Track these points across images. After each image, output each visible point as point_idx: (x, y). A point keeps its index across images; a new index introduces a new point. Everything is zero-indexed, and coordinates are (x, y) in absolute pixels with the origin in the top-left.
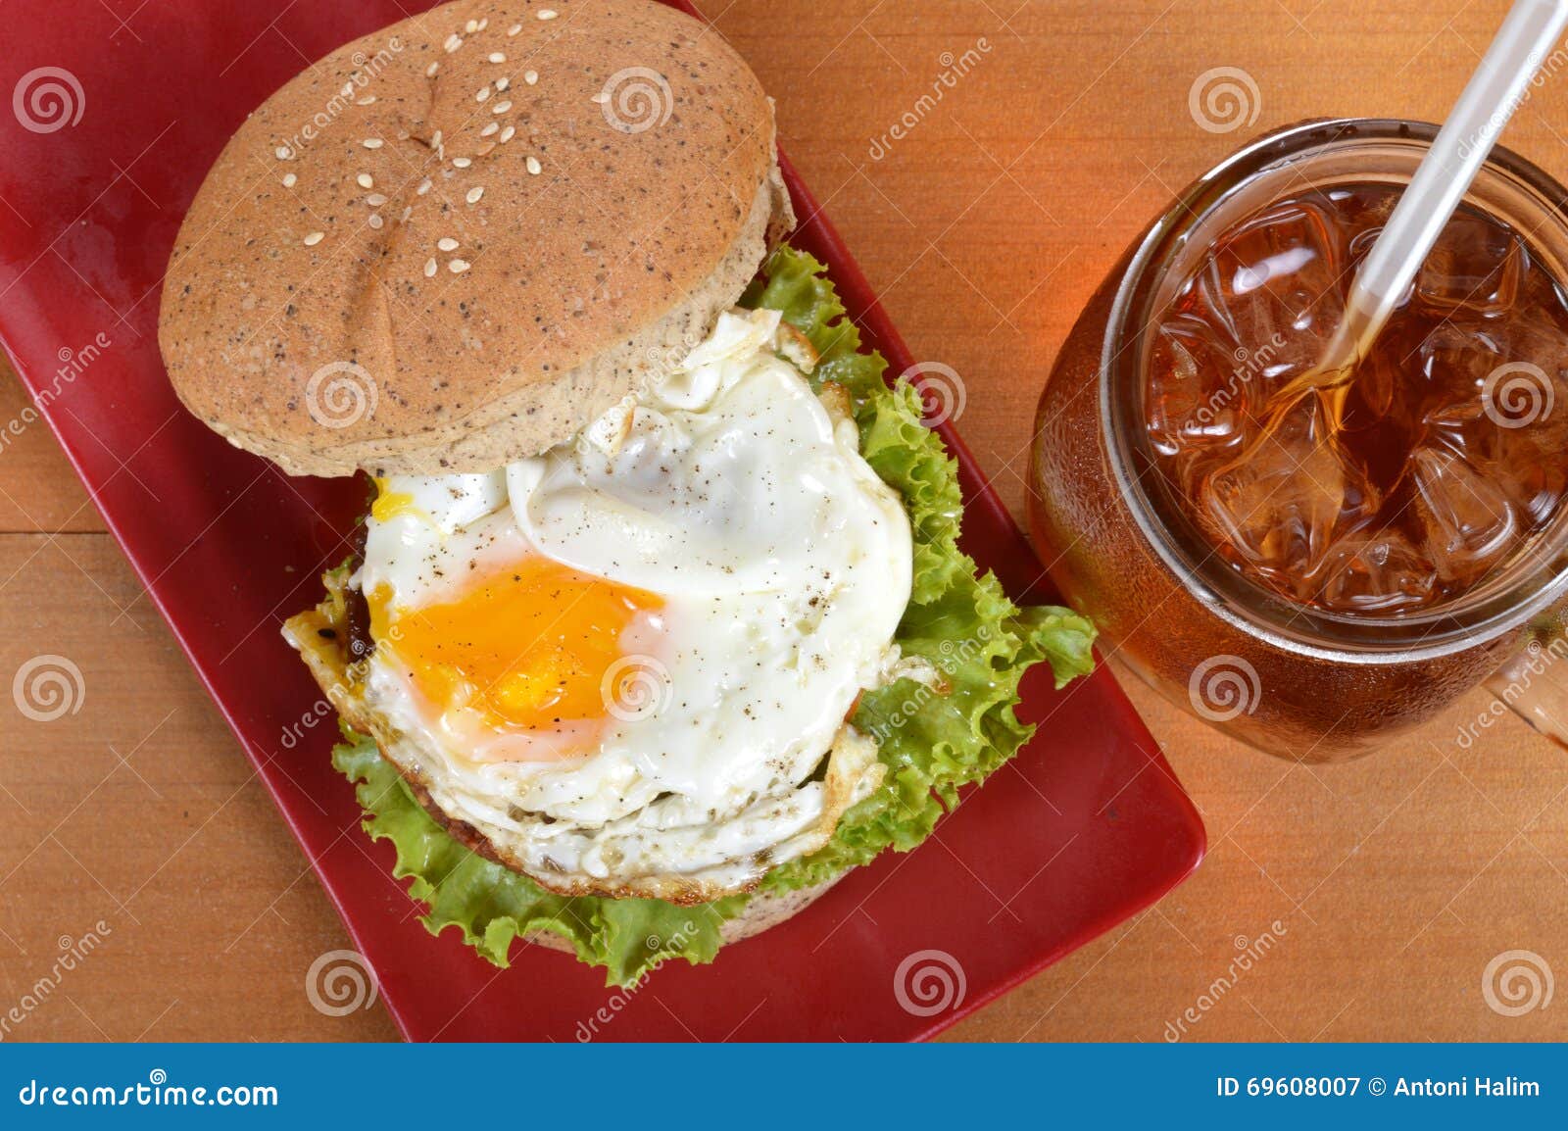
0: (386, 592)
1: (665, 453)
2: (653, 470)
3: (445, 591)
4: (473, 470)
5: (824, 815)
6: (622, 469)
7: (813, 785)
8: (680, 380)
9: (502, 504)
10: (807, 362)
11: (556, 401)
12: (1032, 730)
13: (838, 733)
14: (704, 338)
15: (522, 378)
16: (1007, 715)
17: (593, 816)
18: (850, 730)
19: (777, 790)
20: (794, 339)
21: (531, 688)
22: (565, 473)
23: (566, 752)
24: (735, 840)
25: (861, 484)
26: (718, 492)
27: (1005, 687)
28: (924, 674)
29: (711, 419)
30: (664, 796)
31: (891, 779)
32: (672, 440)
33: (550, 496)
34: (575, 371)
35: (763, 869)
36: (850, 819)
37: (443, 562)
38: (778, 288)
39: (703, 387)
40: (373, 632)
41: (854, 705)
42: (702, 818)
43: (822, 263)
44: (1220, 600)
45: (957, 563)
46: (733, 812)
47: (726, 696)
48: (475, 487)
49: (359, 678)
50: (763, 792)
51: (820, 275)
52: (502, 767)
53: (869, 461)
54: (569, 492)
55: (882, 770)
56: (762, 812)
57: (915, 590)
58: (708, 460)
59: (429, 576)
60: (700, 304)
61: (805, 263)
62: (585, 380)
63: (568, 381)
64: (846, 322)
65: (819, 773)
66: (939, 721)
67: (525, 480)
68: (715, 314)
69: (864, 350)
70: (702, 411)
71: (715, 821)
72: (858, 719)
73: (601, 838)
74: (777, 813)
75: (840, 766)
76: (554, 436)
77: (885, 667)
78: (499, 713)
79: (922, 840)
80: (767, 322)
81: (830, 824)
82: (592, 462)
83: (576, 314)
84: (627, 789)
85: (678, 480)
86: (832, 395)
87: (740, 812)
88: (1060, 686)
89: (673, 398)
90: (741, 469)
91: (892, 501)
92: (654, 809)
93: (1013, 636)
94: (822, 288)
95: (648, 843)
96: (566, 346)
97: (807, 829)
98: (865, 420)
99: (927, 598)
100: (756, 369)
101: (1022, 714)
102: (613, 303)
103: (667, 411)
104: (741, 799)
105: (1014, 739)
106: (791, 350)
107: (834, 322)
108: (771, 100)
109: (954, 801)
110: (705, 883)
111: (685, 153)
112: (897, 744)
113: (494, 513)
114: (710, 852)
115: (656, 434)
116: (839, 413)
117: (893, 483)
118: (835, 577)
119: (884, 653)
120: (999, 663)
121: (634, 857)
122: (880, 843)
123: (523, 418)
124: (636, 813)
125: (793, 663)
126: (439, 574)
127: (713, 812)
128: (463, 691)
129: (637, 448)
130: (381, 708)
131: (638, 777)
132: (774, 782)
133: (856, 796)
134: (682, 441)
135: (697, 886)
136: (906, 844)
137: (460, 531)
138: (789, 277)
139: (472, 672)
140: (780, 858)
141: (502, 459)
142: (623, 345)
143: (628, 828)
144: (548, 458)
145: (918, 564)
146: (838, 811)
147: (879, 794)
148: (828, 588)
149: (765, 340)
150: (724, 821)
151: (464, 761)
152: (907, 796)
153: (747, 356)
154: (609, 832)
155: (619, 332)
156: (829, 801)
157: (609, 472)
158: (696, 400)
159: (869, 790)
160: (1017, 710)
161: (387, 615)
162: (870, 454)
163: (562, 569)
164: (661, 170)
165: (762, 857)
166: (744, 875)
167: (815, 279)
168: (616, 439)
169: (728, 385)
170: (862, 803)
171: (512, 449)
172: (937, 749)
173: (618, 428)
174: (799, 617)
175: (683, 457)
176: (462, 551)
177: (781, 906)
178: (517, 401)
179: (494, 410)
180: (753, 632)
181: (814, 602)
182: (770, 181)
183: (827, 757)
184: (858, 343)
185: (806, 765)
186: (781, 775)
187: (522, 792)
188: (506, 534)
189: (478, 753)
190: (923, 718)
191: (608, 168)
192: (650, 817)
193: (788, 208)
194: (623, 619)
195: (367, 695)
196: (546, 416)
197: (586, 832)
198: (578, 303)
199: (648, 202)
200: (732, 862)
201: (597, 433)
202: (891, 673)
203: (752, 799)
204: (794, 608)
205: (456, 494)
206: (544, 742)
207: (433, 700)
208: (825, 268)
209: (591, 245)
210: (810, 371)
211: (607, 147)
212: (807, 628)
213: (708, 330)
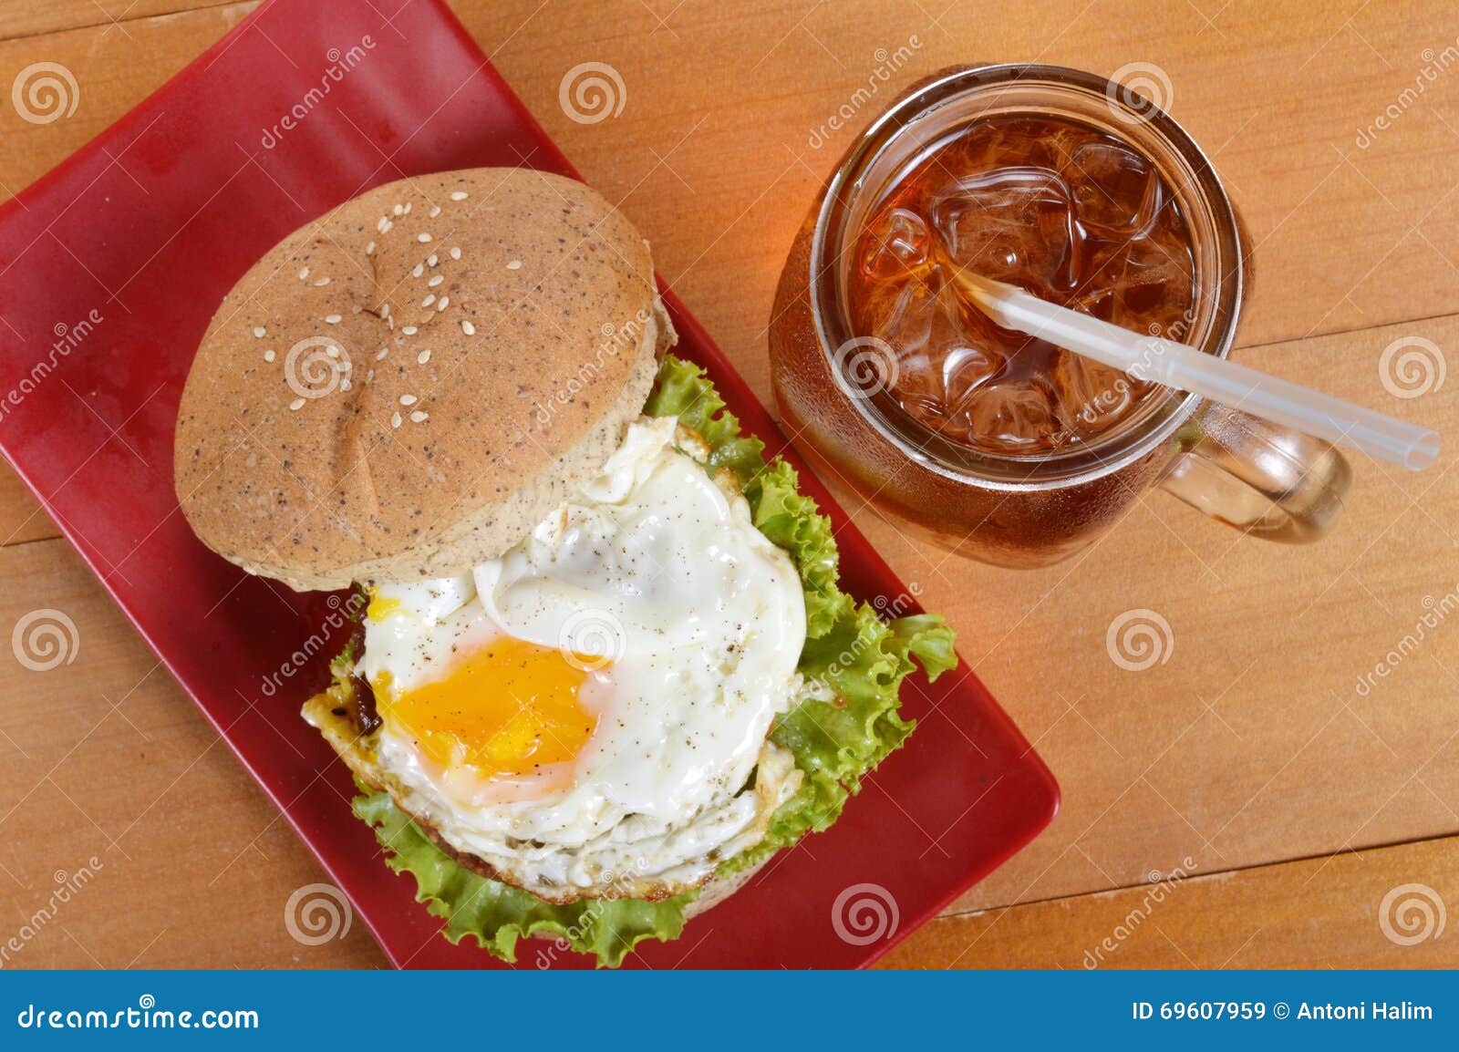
0: (387, 678)
1: (597, 535)
2: (589, 554)
3: (436, 671)
4: (447, 575)
5: (758, 816)
6: (562, 556)
7: (746, 793)
8: (603, 481)
9: (472, 597)
10: (701, 453)
11: (508, 514)
12: (913, 725)
13: (762, 750)
14: (618, 446)
15: (479, 500)
16: (893, 717)
17: (575, 838)
18: (771, 746)
19: (718, 801)
20: (689, 436)
21: (515, 741)
22: (520, 568)
23: (548, 791)
24: (690, 844)
25: (759, 552)
26: (644, 567)
27: (889, 699)
28: (824, 695)
29: (630, 510)
30: (628, 817)
31: (808, 780)
32: (601, 529)
33: (513, 587)
34: (520, 490)
35: (715, 865)
36: (779, 816)
37: (430, 649)
38: (671, 394)
39: (622, 482)
40: (380, 710)
41: (771, 727)
42: (662, 830)
43: (702, 368)
45: (837, 601)
46: (685, 823)
47: (670, 731)
48: (449, 587)
49: (373, 743)
50: (707, 803)
51: (701, 377)
52: (498, 808)
53: (759, 528)
54: (525, 582)
55: (800, 774)
56: (709, 820)
57: (809, 629)
58: (632, 542)
59: (419, 660)
60: (612, 420)
61: (689, 371)
62: (529, 494)
63: (516, 496)
64: (727, 414)
65: (750, 784)
66: (840, 730)
67: (489, 577)
68: (624, 427)
69: (744, 434)
70: (621, 503)
71: (672, 833)
72: (775, 736)
73: (582, 854)
74: (721, 820)
75: (767, 775)
76: (508, 541)
77: (793, 692)
78: (490, 767)
79: (834, 821)
80: (666, 427)
81: (763, 823)
82: (540, 556)
83: (518, 445)
84: (600, 815)
85: (610, 561)
86: (724, 478)
87: (691, 822)
88: (932, 679)
89: (600, 495)
90: (661, 546)
91: (784, 559)
92: (623, 827)
93: (891, 656)
94: (705, 387)
95: (621, 854)
96: (512, 471)
97: (745, 830)
98: (754, 496)
99: (820, 632)
100: (663, 465)
101: (904, 714)
102: (546, 433)
103: (593, 506)
104: (691, 813)
105: (899, 734)
106: (688, 445)
107: (717, 415)
108: (646, 242)
109: (856, 788)
110: (670, 882)
111: (587, 302)
112: (808, 750)
113: (465, 605)
114: (673, 856)
115: (587, 525)
116: (732, 493)
117: (781, 545)
118: (745, 627)
119: (790, 681)
120: (883, 679)
121: (610, 868)
122: (799, 828)
123: (483, 531)
124: (609, 832)
125: (720, 699)
126: (428, 659)
127: (670, 825)
128: (459, 750)
129: (573, 538)
130: (392, 770)
131: (607, 805)
132: (715, 796)
133: (781, 798)
134: (609, 529)
135: (664, 885)
136: (822, 825)
137: (440, 622)
138: (677, 382)
139: (463, 734)
140: (727, 855)
141: (469, 565)
142: (557, 463)
143: (604, 844)
144: (506, 558)
145: (809, 606)
146: (769, 812)
147: (800, 794)
148: (741, 636)
149: (667, 441)
150: (679, 831)
151: (466, 806)
152: (822, 793)
153: (654, 455)
154: (588, 850)
155: (553, 454)
156: (762, 804)
157: (553, 560)
158: (617, 496)
159: (791, 792)
160: (900, 712)
161: (388, 697)
162: (762, 519)
163: (525, 645)
164: (570, 319)
165: (713, 855)
166: (699, 872)
167: (699, 381)
168: (557, 535)
169: (641, 482)
170: (787, 802)
171: (476, 555)
172: (842, 753)
173: (557, 524)
174: (721, 662)
175: (611, 541)
176: (444, 640)
177: (728, 886)
178: (478, 518)
179: (458, 528)
180: (686, 678)
181: (731, 649)
182: (655, 310)
183: (755, 769)
184: (739, 429)
185: (740, 780)
186: (720, 789)
187: (514, 825)
188: (477, 620)
189: (478, 799)
190: (825, 729)
191: (528, 323)
192: (620, 834)
193: (670, 328)
194: (579, 679)
195: (379, 760)
196: (501, 526)
197: (571, 852)
198: (518, 437)
199: (563, 347)
200: (691, 862)
201: (541, 532)
202: (798, 696)
203: (699, 811)
204: (716, 655)
205: (434, 594)
206: (528, 784)
207: (436, 761)
208: (705, 372)
209: (522, 388)
210: (704, 460)
211: (525, 306)
212: (728, 670)
213: (621, 439)
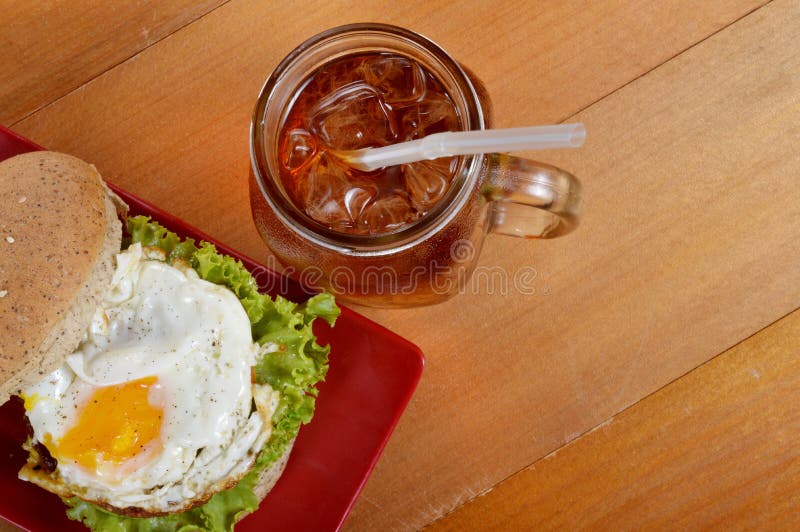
0: (48, 436)
1: (127, 321)
2: (126, 330)
3: (72, 421)
4: (54, 370)
5: (264, 423)
6: (113, 337)
7: (253, 414)
8: (116, 290)
9: (74, 377)
10: (162, 256)
11: (70, 324)
12: (328, 347)
13: (252, 389)
14: (115, 269)
15: (51, 322)
16: (315, 346)
17: (177, 475)
18: (257, 386)
19: (241, 424)
20: (151, 250)
21: (125, 439)
22: (91, 351)
23: (152, 456)
24: (236, 452)
25: (207, 290)
26: (155, 324)
27: (308, 333)
28: (273, 348)
29: (136, 299)
30: (199, 451)
31: (283, 395)
32: (126, 315)
33: (90, 363)
34: (71, 308)
35: (253, 457)
36: (276, 420)
37: (64, 412)
38: (136, 235)
39: (126, 287)
40: (53, 455)
41: (253, 375)
42: (219, 451)
43: (147, 216)
44: (353, 250)
45: (262, 299)
46: (229, 442)
47: (201, 399)
48: (59, 375)
49: (58, 474)
50: (236, 428)
51: (150, 222)
52: (131, 477)
53: (206, 279)
54: (97, 357)
55: (278, 393)
56: (240, 435)
57: (251, 319)
58: (144, 315)
59: (62, 420)
60: (106, 256)
61: (141, 220)
62: (77, 310)
63: (70, 314)
64: (169, 233)
65: (254, 408)
66: (289, 363)
67: (77, 362)
68: (114, 257)
69: (183, 240)
70: (131, 298)
71: (224, 449)
72: (257, 380)
73: (185, 482)
74: (246, 433)
75: (260, 401)
76: (77, 338)
77: (256, 354)
78: (119, 456)
79: (313, 415)
80: (136, 249)
81: (269, 425)
82: (100, 342)
83: (58, 286)
84: (183, 457)
85: (137, 329)
86: (178, 263)
87: (232, 440)
88: (333, 325)
89: (118, 299)
90: (158, 311)
91: (223, 289)
92: (199, 458)
93: (298, 314)
94: (153, 226)
95: (204, 473)
96: (61, 300)
97: (261, 433)
98: (196, 266)
99: (258, 319)
100: (143, 269)
101: (321, 343)
102: (71, 274)
103: (118, 306)
104: (229, 435)
105: (323, 354)
106: (153, 255)
107: (165, 235)
108: (92, 165)
109: (315, 392)
110: (234, 476)
111: (66, 202)
112: (279, 381)
113: (73, 382)
114: (229, 463)
115: (119, 316)
116: (184, 268)
117: (221, 283)
118: (216, 330)
119: (252, 349)
120: (298, 327)
121: (201, 482)
122: (297, 425)
123: (62, 338)
124: (193, 464)
125: (219, 372)
126: (64, 417)
127: (221, 447)
128: (99, 457)
129: (115, 326)
130: (72, 483)
131: (185, 449)
132: (238, 422)
133: (273, 409)
134: (130, 314)
135: (231, 478)
136: (307, 419)
137: (63, 396)
138: (138, 229)
139: (98, 447)
140: (257, 450)
141: (62, 359)
142: (84, 289)
143: (193, 471)
144: (81, 348)
145: (246, 308)
146: (269, 418)
147: (281, 403)
148: (216, 335)
149: (139, 256)
150: (227, 448)
151: (115, 483)
152: (293, 399)
153: (136, 267)
154: (186, 478)
155: (79, 283)
156: (263, 417)
157: (109, 341)
158: (126, 296)
159: (276, 404)
160: (318, 342)
161: (53, 445)
162: (205, 275)
163: (111, 388)
164: (61, 213)
165: (250, 453)
166: (248, 463)
167: (149, 224)
168: (104, 327)
169: (135, 282)
170: (277, 410)
171: (64, 352)
172: (294, 373)
173: (102, 322)
174: (212, 353)
175: (134, 319)
176: (69, 403)
177: (274, 472)
178: (55, 332)
179: (48, 341)
180: (198, 369)
181: (214, 344)
182: (110, 197)
183: (253, 400)
184: (179, 239)
185: (247, 408)
186: (239, 417)
187: (144, 482)
188: (82, 387)
189: (118, 477)
190: (283, 365)
191: (40, 224)
192: (199, 463)
193: (123, 203)
194: (144, 394)
195: (64, 481)
196: (70, 332)
197: (179, 483)
198: (57, 282)
199: (63, 228)
200: (240, 461)
201: (95, 329)
202: (260, 354)
203: (233, 433)
204: (208, 351)
205: (54, 383)
206: (141, 457)
207: (89, 467)
208: (150, 218)
209: (49, 257)
210: (164, 259)
211: (35, 217)
212: (217, 356)
213: (115, 265)
